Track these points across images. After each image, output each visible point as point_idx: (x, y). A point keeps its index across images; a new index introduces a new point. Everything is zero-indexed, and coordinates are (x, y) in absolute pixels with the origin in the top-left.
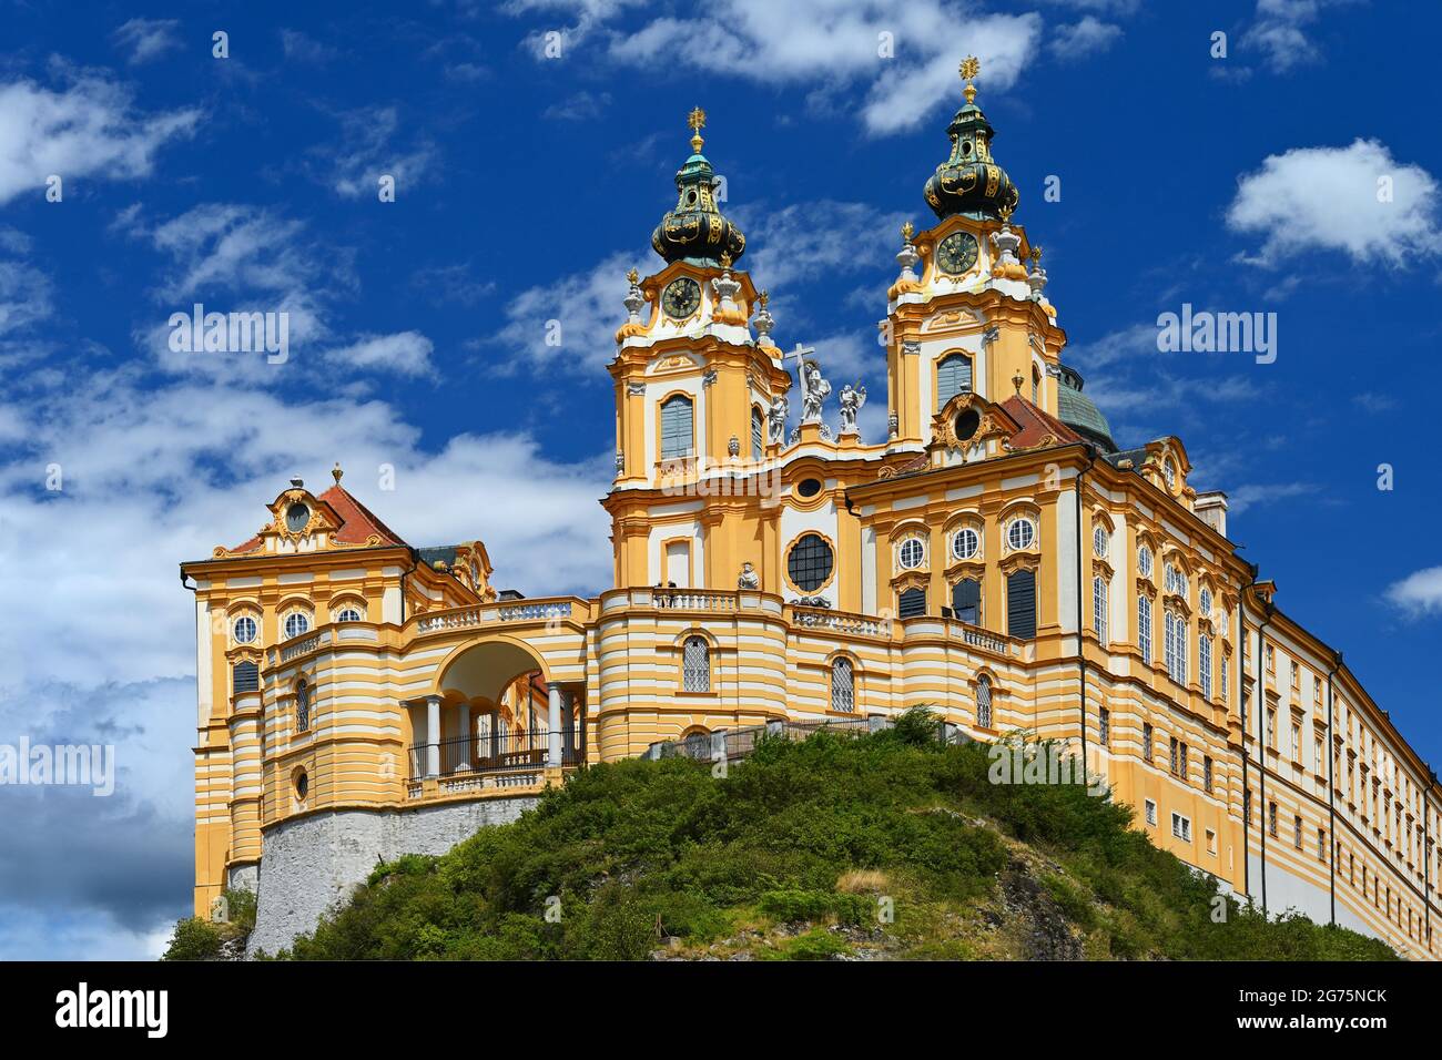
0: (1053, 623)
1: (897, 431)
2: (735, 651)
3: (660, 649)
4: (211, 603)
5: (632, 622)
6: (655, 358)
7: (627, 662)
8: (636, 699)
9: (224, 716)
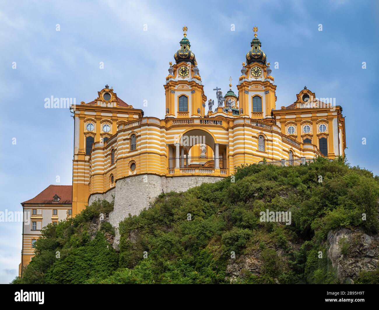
0: (333, 153)
1: (242, 113)
2: (272, 141)
3: (253, 137)
4: (80, 118)
5: (245, 127)
6: (177, 85)
7: (244, 139)
8: (247, 150)
9: (83, 152)
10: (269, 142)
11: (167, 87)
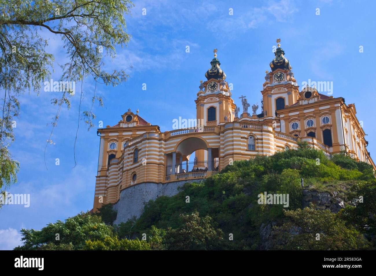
0: (337, 142)
1: (266, 114)
2: (262, 139)
3: (242, 138)
4: (105, 139)
5: (234, 130)
6: (206, 98)
7: (233, 141)
8: (235, 151)
9: (105, 168)
10: (259, 141)
11: (197, 101)
